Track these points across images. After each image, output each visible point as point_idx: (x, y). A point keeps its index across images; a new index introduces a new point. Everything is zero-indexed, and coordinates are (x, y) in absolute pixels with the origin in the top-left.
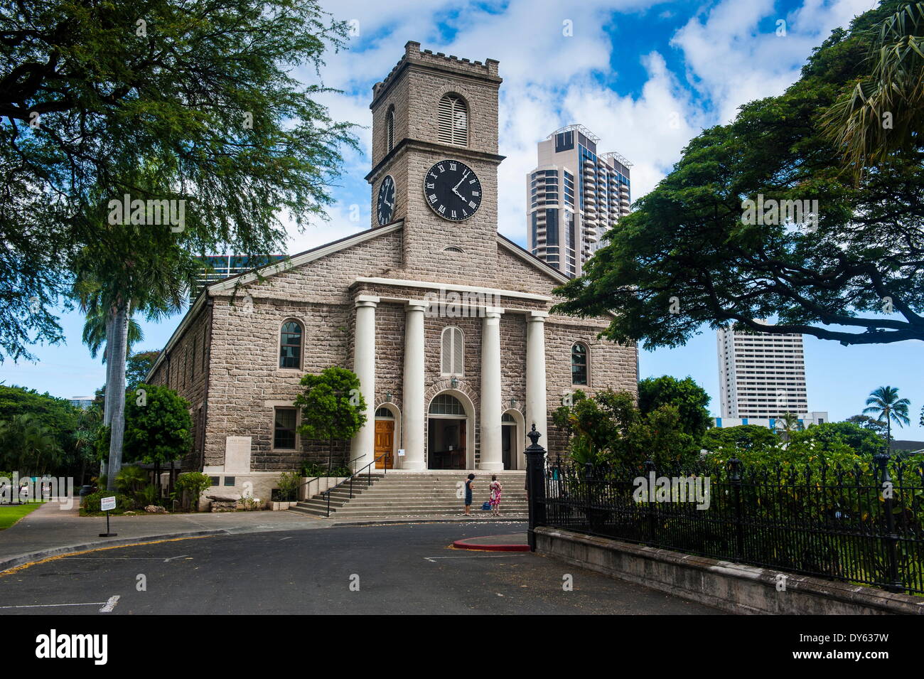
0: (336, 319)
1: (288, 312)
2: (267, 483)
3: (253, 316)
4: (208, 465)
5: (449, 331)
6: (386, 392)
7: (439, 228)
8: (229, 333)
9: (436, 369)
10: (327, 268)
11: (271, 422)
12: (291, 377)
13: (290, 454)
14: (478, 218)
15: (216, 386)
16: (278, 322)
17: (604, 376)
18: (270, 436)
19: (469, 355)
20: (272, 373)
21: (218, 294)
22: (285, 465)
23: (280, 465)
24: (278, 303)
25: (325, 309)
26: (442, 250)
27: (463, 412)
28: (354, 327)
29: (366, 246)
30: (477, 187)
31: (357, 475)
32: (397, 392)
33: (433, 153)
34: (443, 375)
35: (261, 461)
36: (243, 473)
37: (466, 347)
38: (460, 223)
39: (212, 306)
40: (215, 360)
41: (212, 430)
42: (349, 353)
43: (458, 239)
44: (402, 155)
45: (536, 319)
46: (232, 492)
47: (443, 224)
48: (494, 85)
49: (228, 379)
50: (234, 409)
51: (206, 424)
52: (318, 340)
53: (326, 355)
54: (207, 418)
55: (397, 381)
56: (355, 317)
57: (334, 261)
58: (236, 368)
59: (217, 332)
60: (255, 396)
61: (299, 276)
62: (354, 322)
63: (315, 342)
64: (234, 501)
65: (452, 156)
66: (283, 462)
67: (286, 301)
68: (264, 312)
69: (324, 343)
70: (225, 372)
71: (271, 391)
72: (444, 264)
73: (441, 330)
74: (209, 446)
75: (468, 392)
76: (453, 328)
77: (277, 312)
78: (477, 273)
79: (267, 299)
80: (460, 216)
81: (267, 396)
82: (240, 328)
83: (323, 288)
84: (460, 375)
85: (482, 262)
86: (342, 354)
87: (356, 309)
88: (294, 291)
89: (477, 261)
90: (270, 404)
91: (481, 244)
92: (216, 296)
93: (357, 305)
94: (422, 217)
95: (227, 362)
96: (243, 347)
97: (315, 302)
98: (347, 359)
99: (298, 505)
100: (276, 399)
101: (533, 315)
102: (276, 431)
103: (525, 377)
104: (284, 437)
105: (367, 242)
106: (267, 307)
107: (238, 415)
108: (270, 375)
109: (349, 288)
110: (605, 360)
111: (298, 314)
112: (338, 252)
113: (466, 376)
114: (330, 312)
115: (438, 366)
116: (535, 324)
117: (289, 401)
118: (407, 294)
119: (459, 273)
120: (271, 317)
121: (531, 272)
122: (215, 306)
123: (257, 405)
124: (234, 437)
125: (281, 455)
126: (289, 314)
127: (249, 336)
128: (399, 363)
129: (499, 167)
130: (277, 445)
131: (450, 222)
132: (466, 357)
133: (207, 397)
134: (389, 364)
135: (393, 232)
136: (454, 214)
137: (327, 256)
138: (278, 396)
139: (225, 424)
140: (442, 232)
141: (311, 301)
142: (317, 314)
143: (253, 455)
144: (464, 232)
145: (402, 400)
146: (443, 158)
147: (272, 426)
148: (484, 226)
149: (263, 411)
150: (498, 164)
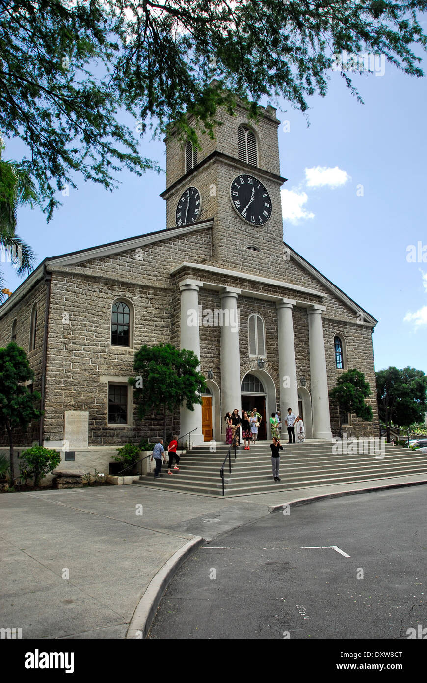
0: (160, 302)
1: (119, 292)
2: (105, 458)
3: (88, 294)
4: (48, 439)
5: (253, 317)
6: (207, 370)
7: (242, 229)
8: (66, 308)
9: (245, 350)
10: (152, 255)
11: (106, 397)
12: (123, 354)
13: (124, 429)
14: (270, 225)
15: (54, 359)
16: (110, 301)
17: (355, 361)
18: (105, 412)
19: (269, 340)
20: (106, 349)
21: (57, 269)
22: (120, 440)
23: (115, 439)
24: (110, 283)
25: (151, 292)
26: (245, 248)
27: (262, 390)
28: (179, 308)
29: (183, 239)
30: (268, 199)
31: (191, 448)
32: (216, 370)
33: (236, 167)
34: (251, 356)
35: (97, 435)
36: (82, 448)
37: (267, 333)
38: (257, 227)
39: (50, 281)
40: (53, 334)
41: (51, 404)
42: (173, 333)
43: (257, 240)
44: (208, 167)
45: (317, 311)
46: (72, 467)
47: (245, 226)
48: (274, 125)
49: (66, 354)
50: (72, 383)
51: (45, 398)
52: (145, 320)
53: (153, 334)
54: (45, 392)
55: (215, 360)
56: (179, 300)
57: (158, 249)
58: (73, 343)
59: (55, 306)
60: (91, 371)
61: (128, 260)
62: (179, 304)
63: (143, 322)
64: (79, 476)
65: (249, 172)
66: (117, 436)
67: (118, 281)
68: (98, 291)
69: (151, 323)
70: (62, 346)
71: (105, 366)
72: (247, 259)
73: (247, 316)
74: (48, 421)
75: (270, 372)
76: (256, 316)
77: (110, 292)
78: (271, 270)
79: (100, 278)
80: (257, 221)
81: (102, 372)
82: (76, 304)
83: (149, 273)
84: (264, 357)
85: (274, 261)
86: (167, 335)
87: (181, 292)
88: (124, 273)
89: (270, 260)
90: (105, 380)
91: (273, 247)
92: (54, 272)
93: (182, 289)
94: (229, 218)
95: (64, 337)
96: (79, 323)
97: (143, 284)
98: (171, 339)
99: (141, 479)
100: (109, 375)
101: (315, 308)
102: (110, 406)
103: (309, 360)
104: (117, 412)
105: (184, 235)
106: (100, 285)
107: (75, 390)
108: (103, 352)
109: (171, 275)
110: (355, 349)
111: (128, 294)
112: (161, 241)
113: (268, 357)
114: (155, 295)
115: (246, 348)
116: (316, 315)
117: (121, 377)
118: (224, 282)
119: (258, 269)
120: (105, 296)
121: (304, 275)
122: (53, 281)
123: (92, 380)
124: (72, 412)
125: (116, 429)
126: (120, 294)
127: (84, 312)
128: (217, 344)
129: (282, 187)
130: (112, 420)
131: (251, 225)
132: (267, 341)
133: (46, 371)
134: (209, 344)
135: (204, 230)
136: (253, 219)
137: (152, 244)
138: (112, 372)
139: (63, 398)
140: (245, 233)
141: (140, 283)
142: (145, 296)
143: (91, 430)
144: (261, 236)
145: (220, 378)
146: (242, 173)
147: (106, 401)
148: (275, 232)
149: (98, 386)
150: (281, 185)
